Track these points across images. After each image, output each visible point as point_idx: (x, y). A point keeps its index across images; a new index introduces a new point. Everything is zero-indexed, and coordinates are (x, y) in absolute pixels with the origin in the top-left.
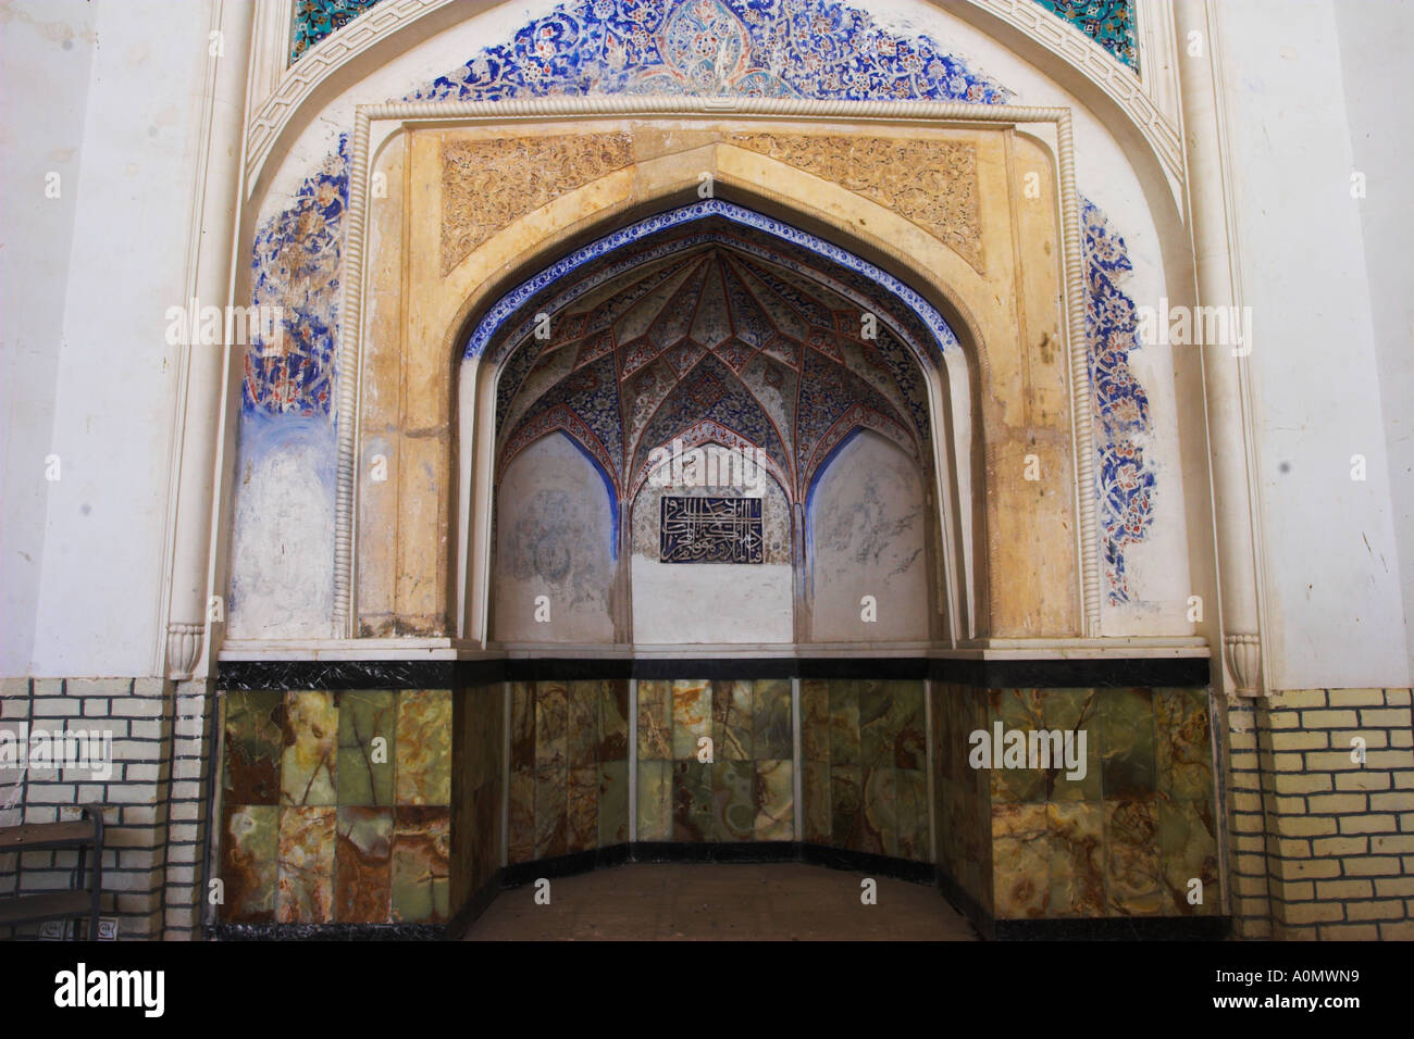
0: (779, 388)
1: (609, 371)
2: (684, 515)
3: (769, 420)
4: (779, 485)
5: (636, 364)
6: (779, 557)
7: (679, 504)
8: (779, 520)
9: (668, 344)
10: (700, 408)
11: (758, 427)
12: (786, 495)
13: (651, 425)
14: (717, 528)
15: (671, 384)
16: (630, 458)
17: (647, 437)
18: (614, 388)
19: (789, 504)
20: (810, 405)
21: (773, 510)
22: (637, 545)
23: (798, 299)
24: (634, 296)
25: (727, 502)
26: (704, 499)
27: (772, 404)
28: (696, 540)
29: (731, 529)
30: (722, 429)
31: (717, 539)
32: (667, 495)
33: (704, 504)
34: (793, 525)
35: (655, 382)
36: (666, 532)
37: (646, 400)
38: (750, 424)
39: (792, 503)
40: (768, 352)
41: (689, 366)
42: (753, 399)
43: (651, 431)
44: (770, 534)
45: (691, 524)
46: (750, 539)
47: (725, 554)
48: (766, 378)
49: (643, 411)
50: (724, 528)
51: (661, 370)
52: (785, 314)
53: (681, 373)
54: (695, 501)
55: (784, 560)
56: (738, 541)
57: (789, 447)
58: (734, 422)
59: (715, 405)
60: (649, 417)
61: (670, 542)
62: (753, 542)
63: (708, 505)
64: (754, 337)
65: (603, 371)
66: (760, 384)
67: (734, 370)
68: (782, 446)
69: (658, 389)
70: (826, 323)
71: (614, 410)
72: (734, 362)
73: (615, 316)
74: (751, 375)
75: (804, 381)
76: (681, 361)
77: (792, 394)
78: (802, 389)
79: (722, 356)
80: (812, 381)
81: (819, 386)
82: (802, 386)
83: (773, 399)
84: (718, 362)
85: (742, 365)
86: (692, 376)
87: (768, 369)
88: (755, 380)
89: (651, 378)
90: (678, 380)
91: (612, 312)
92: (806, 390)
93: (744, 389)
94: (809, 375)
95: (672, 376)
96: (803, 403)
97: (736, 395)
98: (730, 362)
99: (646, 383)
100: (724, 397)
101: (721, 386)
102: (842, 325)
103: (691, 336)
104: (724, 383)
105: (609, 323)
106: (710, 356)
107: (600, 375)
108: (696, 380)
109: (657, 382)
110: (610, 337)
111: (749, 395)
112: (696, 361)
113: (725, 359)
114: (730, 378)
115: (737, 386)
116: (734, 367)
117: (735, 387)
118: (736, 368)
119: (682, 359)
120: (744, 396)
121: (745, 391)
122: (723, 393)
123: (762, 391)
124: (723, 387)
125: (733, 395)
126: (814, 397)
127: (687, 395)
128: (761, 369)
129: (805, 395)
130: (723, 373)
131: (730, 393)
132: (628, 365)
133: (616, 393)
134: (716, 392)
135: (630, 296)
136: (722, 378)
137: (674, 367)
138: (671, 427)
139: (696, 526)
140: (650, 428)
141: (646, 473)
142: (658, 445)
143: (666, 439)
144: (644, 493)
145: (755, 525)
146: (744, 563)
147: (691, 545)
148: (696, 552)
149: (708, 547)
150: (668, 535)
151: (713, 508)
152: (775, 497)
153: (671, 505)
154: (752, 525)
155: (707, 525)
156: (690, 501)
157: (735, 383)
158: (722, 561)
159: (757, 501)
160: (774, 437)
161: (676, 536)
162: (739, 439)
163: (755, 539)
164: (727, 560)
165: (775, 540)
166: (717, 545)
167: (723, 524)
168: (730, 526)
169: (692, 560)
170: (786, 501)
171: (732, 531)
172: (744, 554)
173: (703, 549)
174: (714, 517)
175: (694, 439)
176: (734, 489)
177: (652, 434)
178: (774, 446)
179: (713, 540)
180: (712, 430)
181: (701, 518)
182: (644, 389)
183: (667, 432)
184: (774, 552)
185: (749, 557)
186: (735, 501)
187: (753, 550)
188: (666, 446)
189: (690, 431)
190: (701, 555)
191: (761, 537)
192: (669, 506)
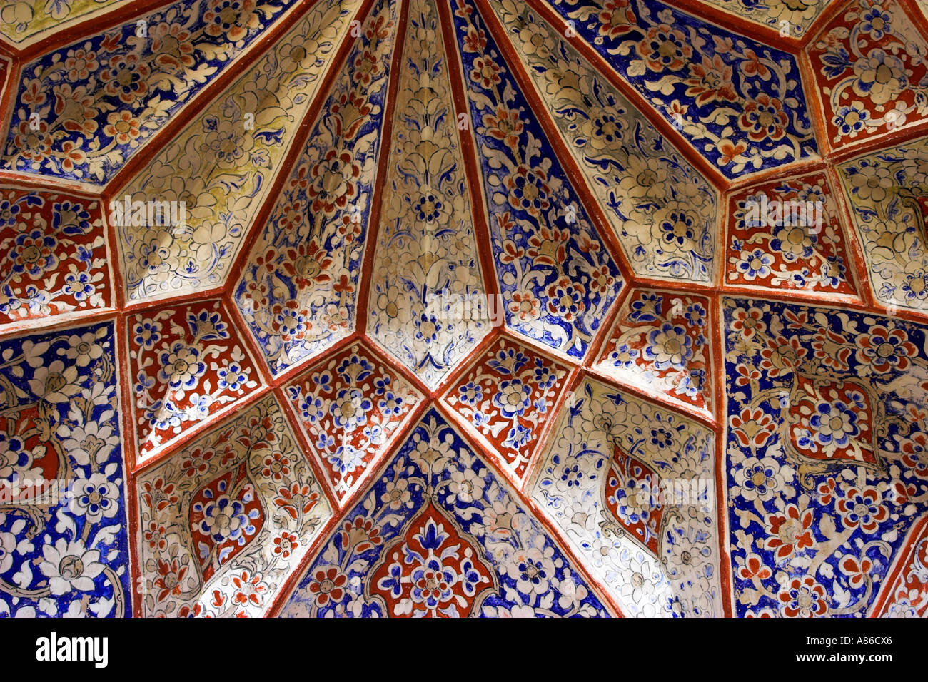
0: (653, 546)
1: (98, 411)
5: (191, 413)
9: (297, 357)
15: (313, 524)
18: (113, 492)
20: (768, 558)
23: (679, 91)
24: (180, 88)
35: (259, 524)
37: (230, 591)
40: (605, 368)
41: (369, 456)
42: (581, 579)
48: (613, 508)
51: (279, 466)
52: (648, 205)
53: (344, 483)
64: (558, 332)
65: (75, 414)
66: (594, 524)
67: (510, 469)
69: (269, 548)
70: (780, 152)
71: (108, 593)
72: (506, 444)
73: (115, 157)
74: (564, 486)
75: (738, 456)
76: (344, 445)
77: (701, 537)
78: (735, 492)
79: (470, 418)
80: (761, 454)
81: (787, 473)
82: (732, 482)
83: (642, 580)
84: (458, 444)
85: (531, 446)
86: (379, 503)
87: (611, 473)
88: (578, 508)
89: (249, 507)
90: (334, 505)
91: (105, 141)
92: (748, 495)
93: (549, 542)
94: (750, 429)
95: (315, 488)
96: (742, 553)
97: (525, 577)
98: (496, 442)
99: (233, 533)
100: (488, 602)
101: (474, 557)
102: (837, 110)
103: (370, 335)
104: (482, 540)
105: (94, 179)
106: (433, 421)
107: (64, 431)
108: (396, 531)
109: (269, 524)
110: (100, 252)
111: (566, 565)
112: (388, 437)
113: (480, 429)
114: (499, 507)
115: (524, 537)
116: (509, 461)
117: (517, 545)
118: (516, 464)
119: (346, 439)
120: (550, 573)
121: (550, 551)
122: (481, 587)
123: (604, 551)
124: (482, 561)
125: (513, 584)
126: (777, 523)
127: (367, 589)
128: (587, 465)
129: (745, 518)
130: (477, 495)
131: (504, 578)
132: (164, 414)
133: (119, 518)
134: (458, 588)
135: (165, 87)
136: (476, 519)
137: (320, 452)
157: (518, 522)
182: (227, 551)
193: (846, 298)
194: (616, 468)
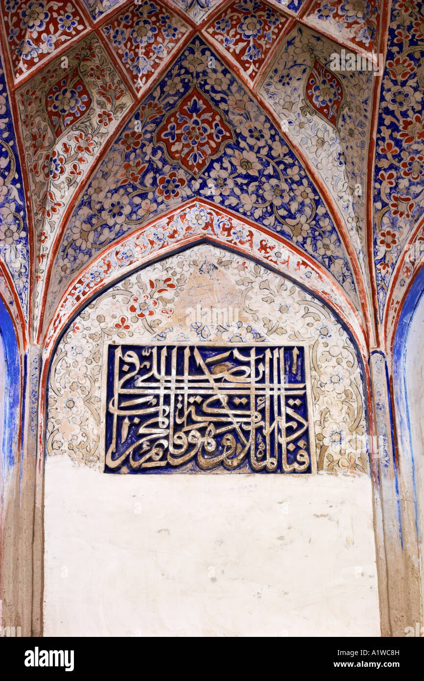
0: (333, 121)
2: (152, 379)
3: (316, 188)
4: (339, 320)
5: (44, 48)
6: (344, 461)
7: (142, 359)
8: (340, 388)
9: (108, 6)
10: (181, 174)
11: (294, 207)
12: (352, 339)
13: (83, 200)
14: (217, 404)
15: (122, 107)
16: (44, 265)
17: (77, 223)
18: (2, 101)
19: (358, 355)
20: (398, 143)
21: (328, 368)
22: (58, 437)
25: (236, 354)
26: (192, 348)
27: (323, 154)
28: (177, 427)
29: (247, 406)
30: (225, 218)
31: (218, 425)
32: (120, 342)
33: (192, 359)
34: (369, 396)
35: (88, 104)
36: (116, 412)
37: (73, 144)
38: (277, 202)
39: (364, 352)
41: (155, 66)
42: (284, 141)
43: (85, 212)
44: (325, 415)
45: (167, 398)
46: (284, 425)
47: (234, 456)
48: (310, 98)
49: (68, 168)
50: (231, 405)
51: (99, 72)
53: (140, 83)
54: (174, 352)
55: (355, 466)
56: (259, 430)
57: (357, 242)
58: (248, 201)
59: (210, 168)
60: (80, 179)
61: (125, 433)
62: (290, 431)
63: (199, 360)
66: (297, 108)
67: (245, 75)
68: (342, 239)
69: (95, 120)
71: (5, 155)
72: (244, 58)
74: (280, 86)
75: (389, 84)
76: (140, 55)
77: (361, 125)
78: (384, 104)
79: (221, 42)
80: (403, 84)
81: (418, 96)
82: (383, 99)
83: (323, 142)
85: (261, 61)
86: (162, 92)
87: (312, 76)
88: (288, 99)
89: (80, 94)
90: (135, 96)
92: (392, 107)
93: (267, 120)
95: (122, 86)
96: (383, 139)
97: (252, 136)
98: (237, 57)
99: (72, 108)
100: (229, 146)
101: (221, 120)
104: (226, 112)
106: (197, 42)
108: (172, 106)
109: (94, 105)
111: (277, 133)
112: (169, 53)
113: (228, 49)
114: (238, 96)
115: (252, 115)
116: (246, 69)
117: (248, 118)
118: (250, 71)
119: (141, 51)
120: (267, 137)
121: (268, 125)
122: (225, 138)
123: (301, 125)
124: (226, 124)
125: (244, 139)
126: (407, 124)
127: (155, 139)
128: (296, 72)
129: (388, 120)
130: (224, 87)
131: (239, 135)
132: (27, 48)
133: (7, 114)
134: (210, 136)
136: (223, 100)
137: (124, 65)
138: (127, 210)
139: (176, 401)
140: (83, 204)
141: (78, 298)
142: (102, 245)
143: (118, 234)
144: (74, 338)
145: (294, 397)
146: (274, 472)
147: (167, 438)
148: (177, 452)
149: (200, 440)
150: (121, 419)
151: (209, 365)
152: (331, 341)
153: (127, 359)
154: (288, 397)
155: (199, 399)
156: (164, 352)
157: (249, 106)
158: (229, 469)
159: (296, 352)
160: (325, 224)
161: (136, 420)
162: (259, 236)
163: (294, 425)
164: (239, 466)
165: (335, 427)
166: (218, 437)
167: (231, 397)
168: (244, 401)
169: (169, 468)
170: (354, 351)
171: (249, 409)
172: (272, 455)
173: (191, 446)
174: (212, 384)
175: (172, 236)
176: (250, 330)
177: (89, 221)
178: (326, 241)
179: (211, 427)
180: (205, 219)
181: (185, 385)
182: (69, 119)
183: (120, 220)
184: (334, 450)
185: (284, 461)
186: (253, 352)
187: (292, 447)
188: (118, 247)
189: (165, 220)
190: (187, 457)
191: (307, 420)
192: (122, 363)
194: (315, 72)
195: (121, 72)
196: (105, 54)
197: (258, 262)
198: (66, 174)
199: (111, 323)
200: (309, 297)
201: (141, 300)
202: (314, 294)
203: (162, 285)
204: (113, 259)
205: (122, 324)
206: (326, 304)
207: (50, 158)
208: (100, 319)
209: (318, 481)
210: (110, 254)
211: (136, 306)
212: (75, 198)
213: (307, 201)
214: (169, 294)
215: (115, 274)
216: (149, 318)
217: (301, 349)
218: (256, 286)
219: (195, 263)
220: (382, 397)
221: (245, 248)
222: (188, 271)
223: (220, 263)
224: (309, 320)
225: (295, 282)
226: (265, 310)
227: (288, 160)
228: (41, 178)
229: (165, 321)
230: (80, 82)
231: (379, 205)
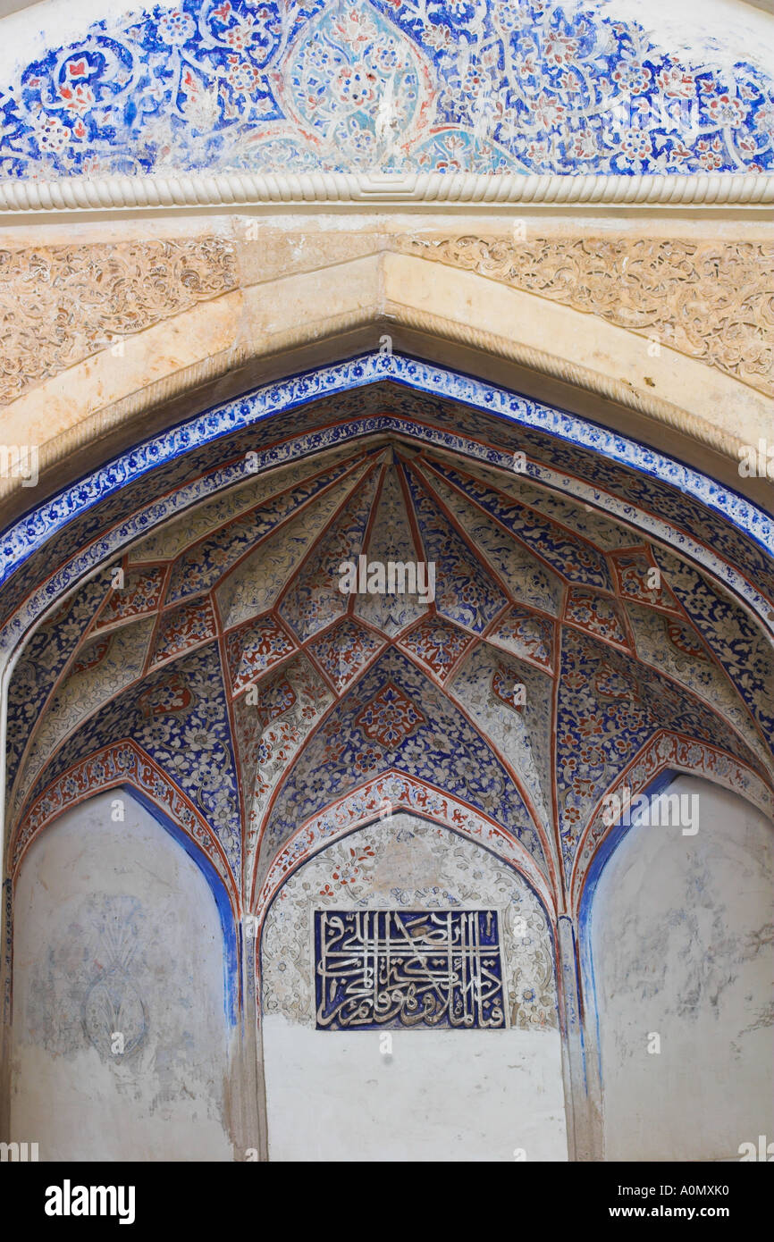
0: (518, 708)
1: (210, 677)
2: (356, 942)
3: (504, 768)
4: (529, 886)
5: (258, 666)
6: (535, 1017)
7: (346, 923)
8: (531, 950)
9: (314, 629)
10: (378, 750)
11: (485, 782)
12: (541, 904)
13: (289, 780)
14: (417, 965)
15: (324, 704)
16: (254, 841)
17: (283, 801)
18: (221, 709)
19: (548, 919)
20: (577, 736)
21: (520, 931)
22: (273, 998)
23: (543, 537)
24: (249, 536)
25: (434, 918)
26: (392, 913)
27: (510, 739)
28: (381, 987)
29: (445, 967)
30: (420, 788)
31: (419, 985)
32: (325, 908)
33: (393, 923)
34: (558, 958)
35: (293, 700)
36: (324, 974)
37: (279, 733)
38: (469, 777)
39: (553, 917)
40: (495, 640)
41: (355, 669)
42: (473, 728)
43: (291, 790)
44: (517, 974)
45: (371, 960)
46: (479, 984)
47: (435, 1013)
48: (496, 691)
49: (275, 754)
50: (430, 966)
51: (305, 677)
52: (524, 567)
53: (341, 683)
54: (376, 917)
55: (545, 1022)
56: (457, 989)
57: (544, 815)
58: (441, 774)
59: (405, 744)
60: (286, 764)
61: (333, 992)
62: (485, 989)
63: (399, 925)
64: (468, 614)
65: (199, 677)
66: (484, 701)
67: (436, 676)
68: (530, 813)
69: (300, 714)
70: (597, 579)
71: (222, 751)
72: (435, 662)
73: (216, 573)
74: (468, 684)
75: (564, 691)
76: (341, 660)
77: (543, 718)
78: (562, 706)
79: (414, 651)
80: (578, 692)
81: (592, 701)
82: (560, 702)
83: (510, 728)
84: (406, 662)
85: (450, 666)
86: (361, 689)
87: (497, 674)
88: (476, 694)
89: (286, 692)
90: (336, 695)
91: (210, 565)
92: (569, 708)
93: (457, 711)
94: (573, 681)
95: (325, 688)
96: (563, 733)
97: (443, 722)
98: (429, 662)
99: (278, 703)
100: (422, 728)
101: (415, 708)
102: (625, 580)
103: (356, 614)
104: (420, 702)
105: (206, 586)
106: (392, 651)
107: (193, 684)
108: (369, 698)
109: (299, 701)
110: (210, 613)
111: (467, 722)
112: (366, 660)
113: (420, 656)
114: (430, 692)
115: (444, 707)
116: (436, 671)
117: (439, 708)
118: (440, 673)
119: (341, 657)
120: (458, 724)
121: (458, 716)
122: (418, 721)
123: (489, 715)
124: (418, 710)
125: (437, 724)
126: (583, 722)
127: (353, 725)
128: (484, 672)
129: (566, 718)
130: (418, 684)
131: (432, 720)
132: (243, 666)
133: (225, 719)
134: (405, 719)
135: (241, 535)
136: (416, 693)
137: (327, 671)
138: (328, 784)
139: (380, 963)
140: (288, 785)
141: (285, 868)
142: (304, 818)
143: (319, 807)
144: (282, 906)
145: (489, 958)
146: (471, 1027)
147: (372, 997)
148: (382, 1010)
149: (402, 999)
150: (329, 980)
151: (409, 929)
152: (521, 906)
153: (332, 924)
154: (482, 959)
155: (400, 961)
156: (367, 917)
157: (440, 700)
158: (430, 1025)
159: (489, 916)
160: (514, 799)
161: (343, 981)
162: (453, 806)
163: (489, 984)
164: (439, 1022)
165: (526, 986)
166: (419, 996)
167: (430, 959)
168: (442, 962)
169: (374, 1025)
170: (544, 915)
171: (447, 970)
172: (469, 1012)
173: (395, 1004)
174: (412, 946)
175: (370, 807)
176: (446, 895)
177: (293, 798)
178: (516, 814)
179: (412, 987)
180: (401, 789)
181: (388, 948)
182: (275, 712)
183: (321, 794)
184: (525, 1008)
185: (480, 1018)
186: (449, 916)
187: (487, 1005)
188: (320, 818)
189: (363, 791)
190: (391, 1015)
191: (500, 979)
192: (328, 927)
193: (625, 649)
194: (500, 671)
195: (324, 678)
196: (310, 665)
197: (452, 830)
198: (273, 760)
199: (315, 890)
200: (501, 864)
201: (343, 868)
202: (506, 862)
203: (362, 853)
204: (316, 830)
205: (326, 891)
206: (517, 871)
207: (258, 747)
208: (306, 886)
209: (512, 1036)
210: (312, 825)
211: (339, 873)
212: (282, 781)
213: (497, 779)
214: (369, 862)
215: (318, 844)
216: (352, 885)
217: (494, 913)
218: (451, 853)
219: (392, 832)
220: (569, 960)
221: (440, 817)
222: (386, 839)
223: (416, 831)
224: (502, 885)
225: (487, 849)
226: (460, 876)
227: (478, 744)
228: (251, 765)
229: (366, 888)
230: (287, 683)
231: (562, 786)
